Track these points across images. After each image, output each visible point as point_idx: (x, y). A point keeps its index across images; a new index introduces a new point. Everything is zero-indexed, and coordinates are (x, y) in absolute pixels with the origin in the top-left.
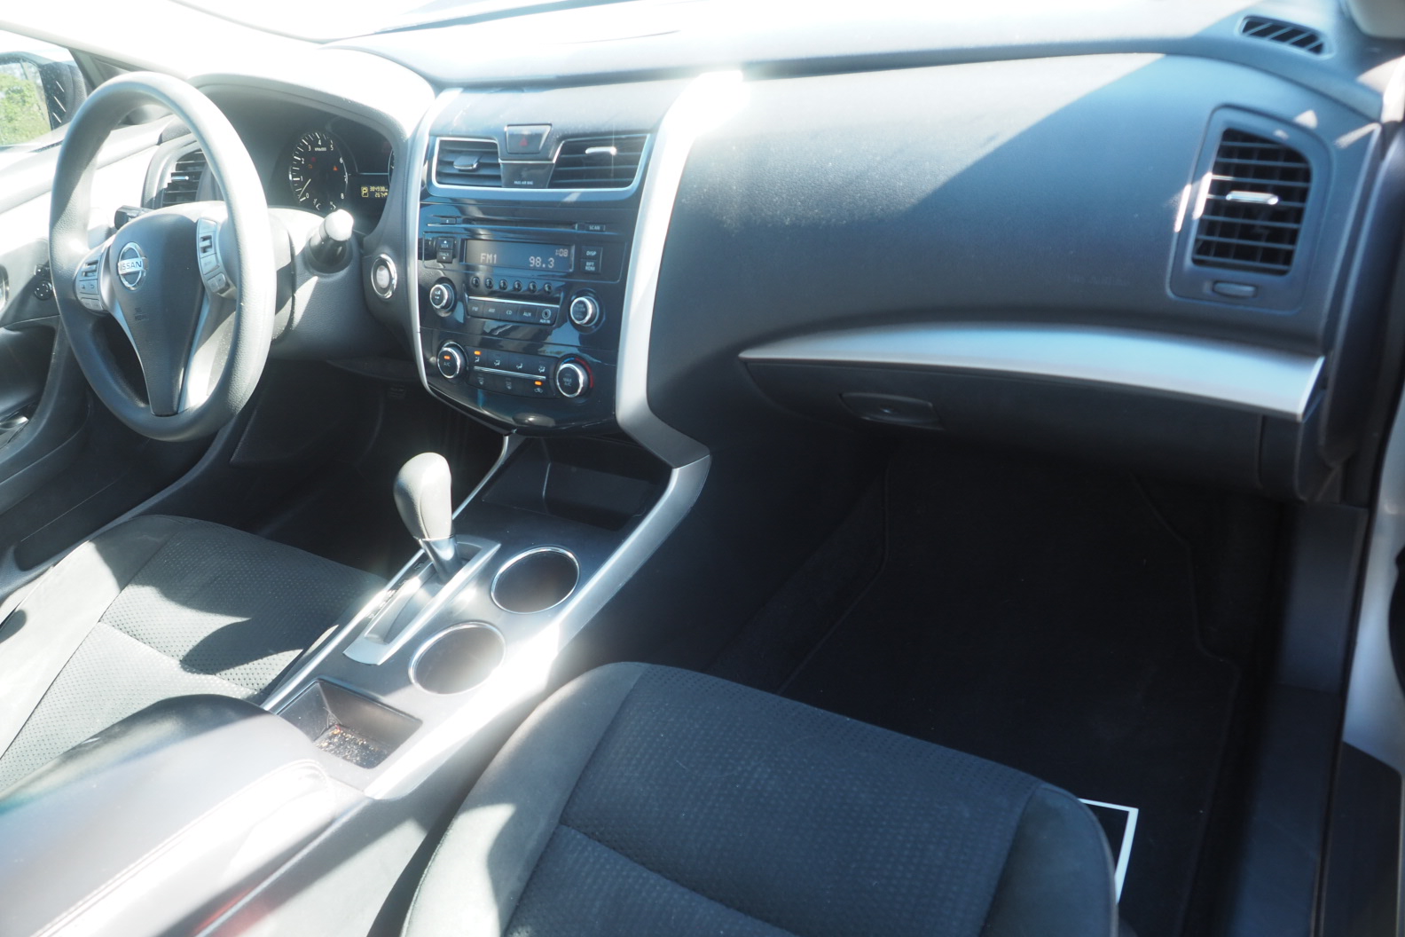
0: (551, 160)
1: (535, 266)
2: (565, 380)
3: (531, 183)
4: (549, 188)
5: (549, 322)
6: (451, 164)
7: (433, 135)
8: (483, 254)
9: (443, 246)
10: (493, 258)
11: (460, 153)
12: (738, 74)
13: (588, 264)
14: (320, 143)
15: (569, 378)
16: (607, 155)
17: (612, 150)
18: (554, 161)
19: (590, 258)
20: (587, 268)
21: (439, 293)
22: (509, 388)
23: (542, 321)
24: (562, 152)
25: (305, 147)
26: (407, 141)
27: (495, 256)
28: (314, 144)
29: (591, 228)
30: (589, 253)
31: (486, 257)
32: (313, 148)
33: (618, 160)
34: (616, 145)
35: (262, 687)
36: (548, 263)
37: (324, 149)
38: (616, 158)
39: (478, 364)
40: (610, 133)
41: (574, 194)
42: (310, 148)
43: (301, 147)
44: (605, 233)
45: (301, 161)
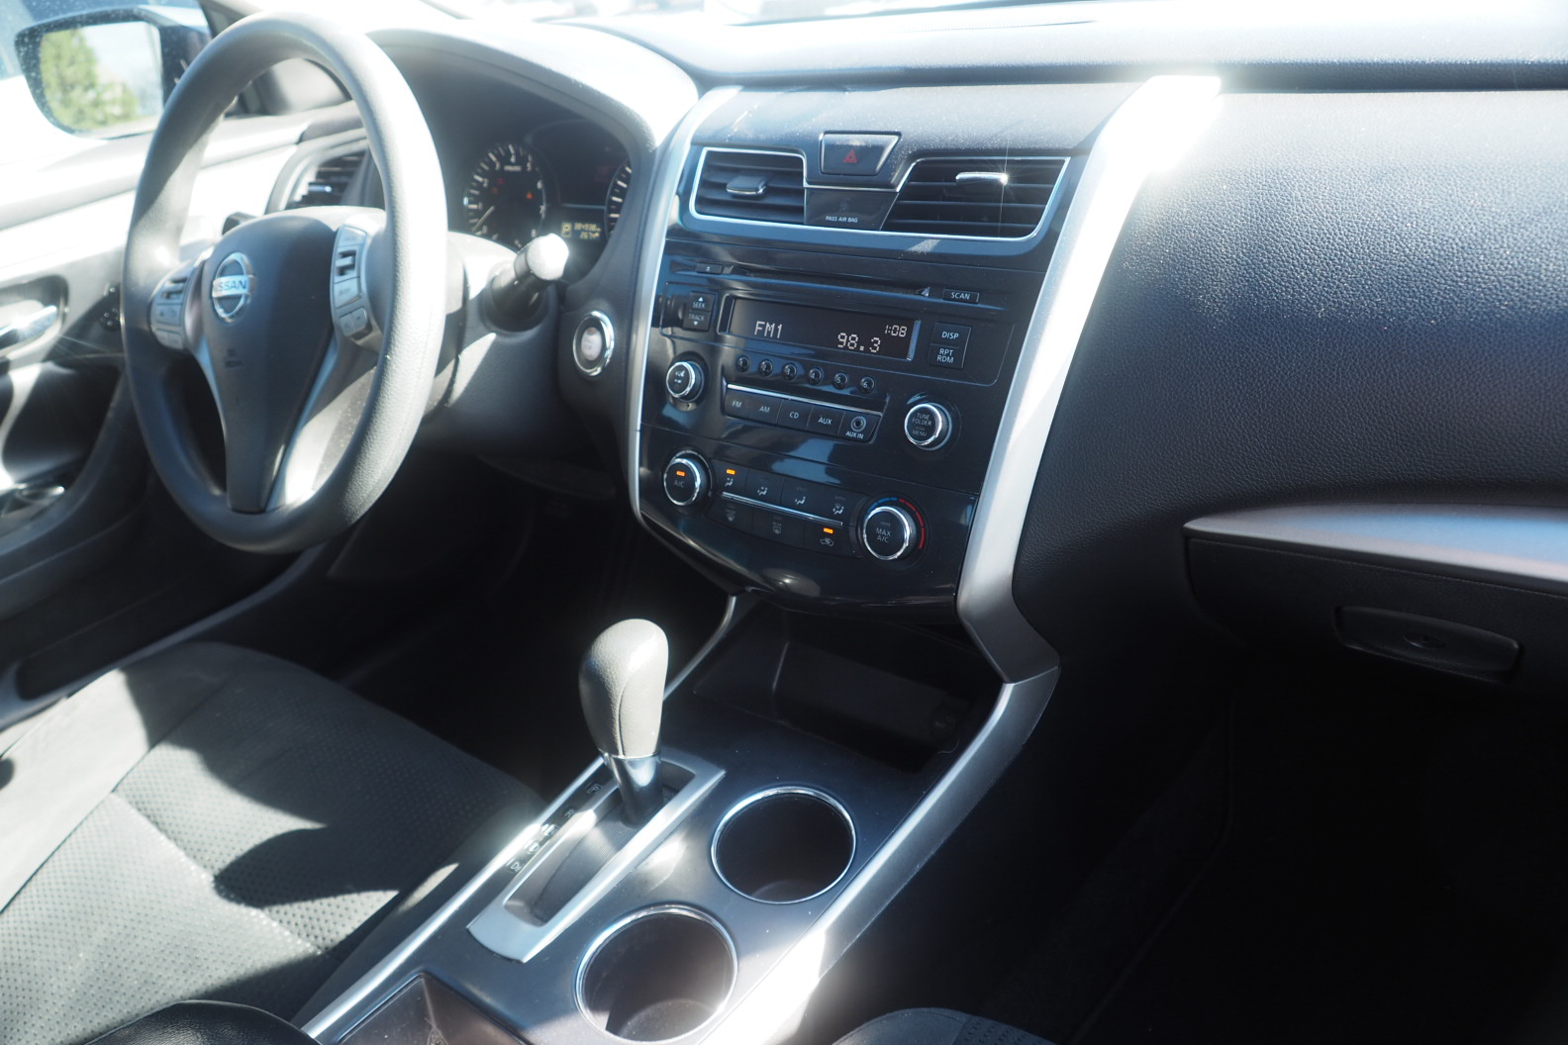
0: (894, 186)
1: (846, 348)
2: (879, 531)
3: (855, 220)
4: (882, 230)
5: (861, 436)
6: (723, 187)
7: (697, 144)
8: (758, 323)
9: (695, 305)
10: (776, 330)
11: (737, 172)
12: (1215, 82)
13: (942, 351)
14: (513, 160)
15: (887, 529)
16: (993, 184)
17: (1003, 178)
18: (898, 189)
19: (947, 343)
20: (939, 358)
21: (682, 374)
22: (777, 532)
23: (848, 434)
24: (910, 179)
25: (491, 164)
26: (654, 152)
27: (780, 327)
28: (505, 160)
29: (954, 295)
30: (945, 335)
31: (764, 326)
32: (502, 166)
33: (1011, 194)
34: (1009, 171)
35: (328, 943)
36: (869, 344)
37: (517, 168)
38: (1008, 189)
39: (729, 489)
40: (1001, 152)
41: (928, 242)
42: (498, 166)
43: (486, 164)
44: (979, 305)
45: (483, 183)
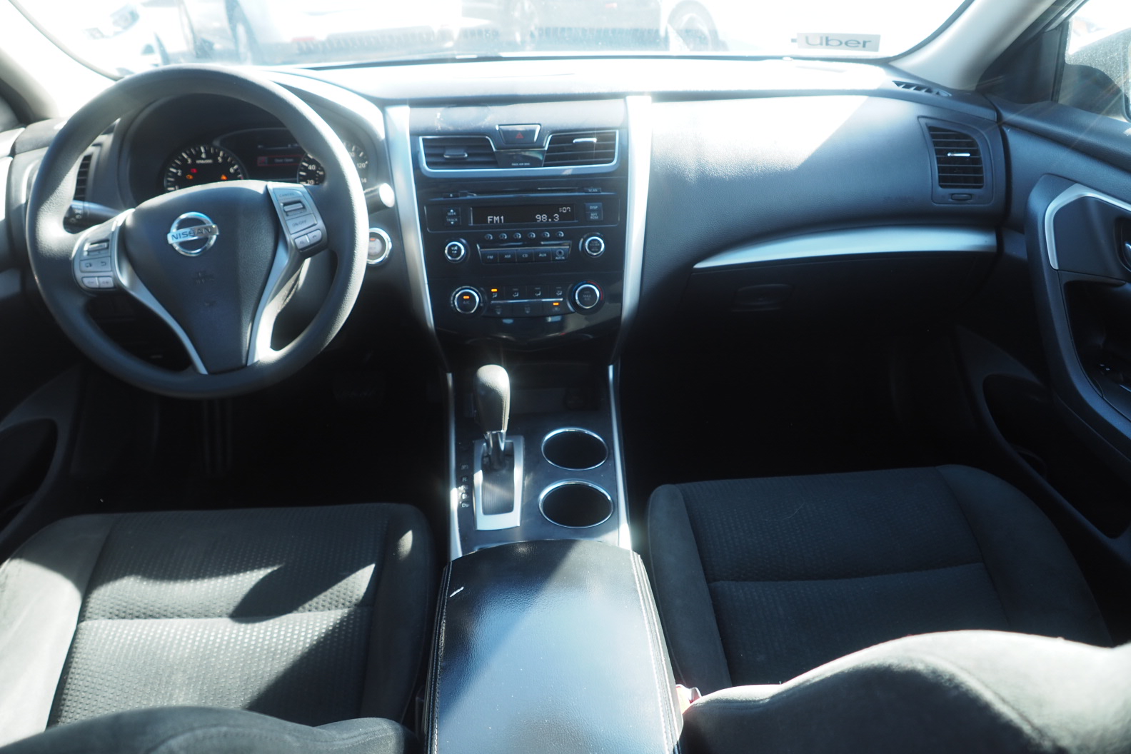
0: (544, 147)
1: (541, 221)
2: (584, 296)
3: (528, 164)
4: (544, 166)
5: (563, 258)
6: (441, 155)
7: (415, 134)
8: (489, 217)
9: (449, 214)
10: (500, 219)
11: (444, 147)
13: (592, 214)
14: (203, 156)
15: (588, 294)
16: (591, 143)
17: (594, 140)
18: (546, 148)
19: (593, 211)
20: (591, 218)
21: (456, 248)
22: (528, 312)
23: (557, 258)
24: (550, 144)
25: (184, 160)
27: (502, 217)
28: (198, 156)
29: (590, 190)
30: (591, 208)
31: (493, 219)
32: (194, 161)
33: (598, 146)
34: (597, 137)
36: (553, 218)
37: (209, 161)
39: (495, 299)
40: (593, 129)
41: (568, 170)
42: (190, 161)
43: (179, 160)
44: (602, 193)
45: (178, 172)
